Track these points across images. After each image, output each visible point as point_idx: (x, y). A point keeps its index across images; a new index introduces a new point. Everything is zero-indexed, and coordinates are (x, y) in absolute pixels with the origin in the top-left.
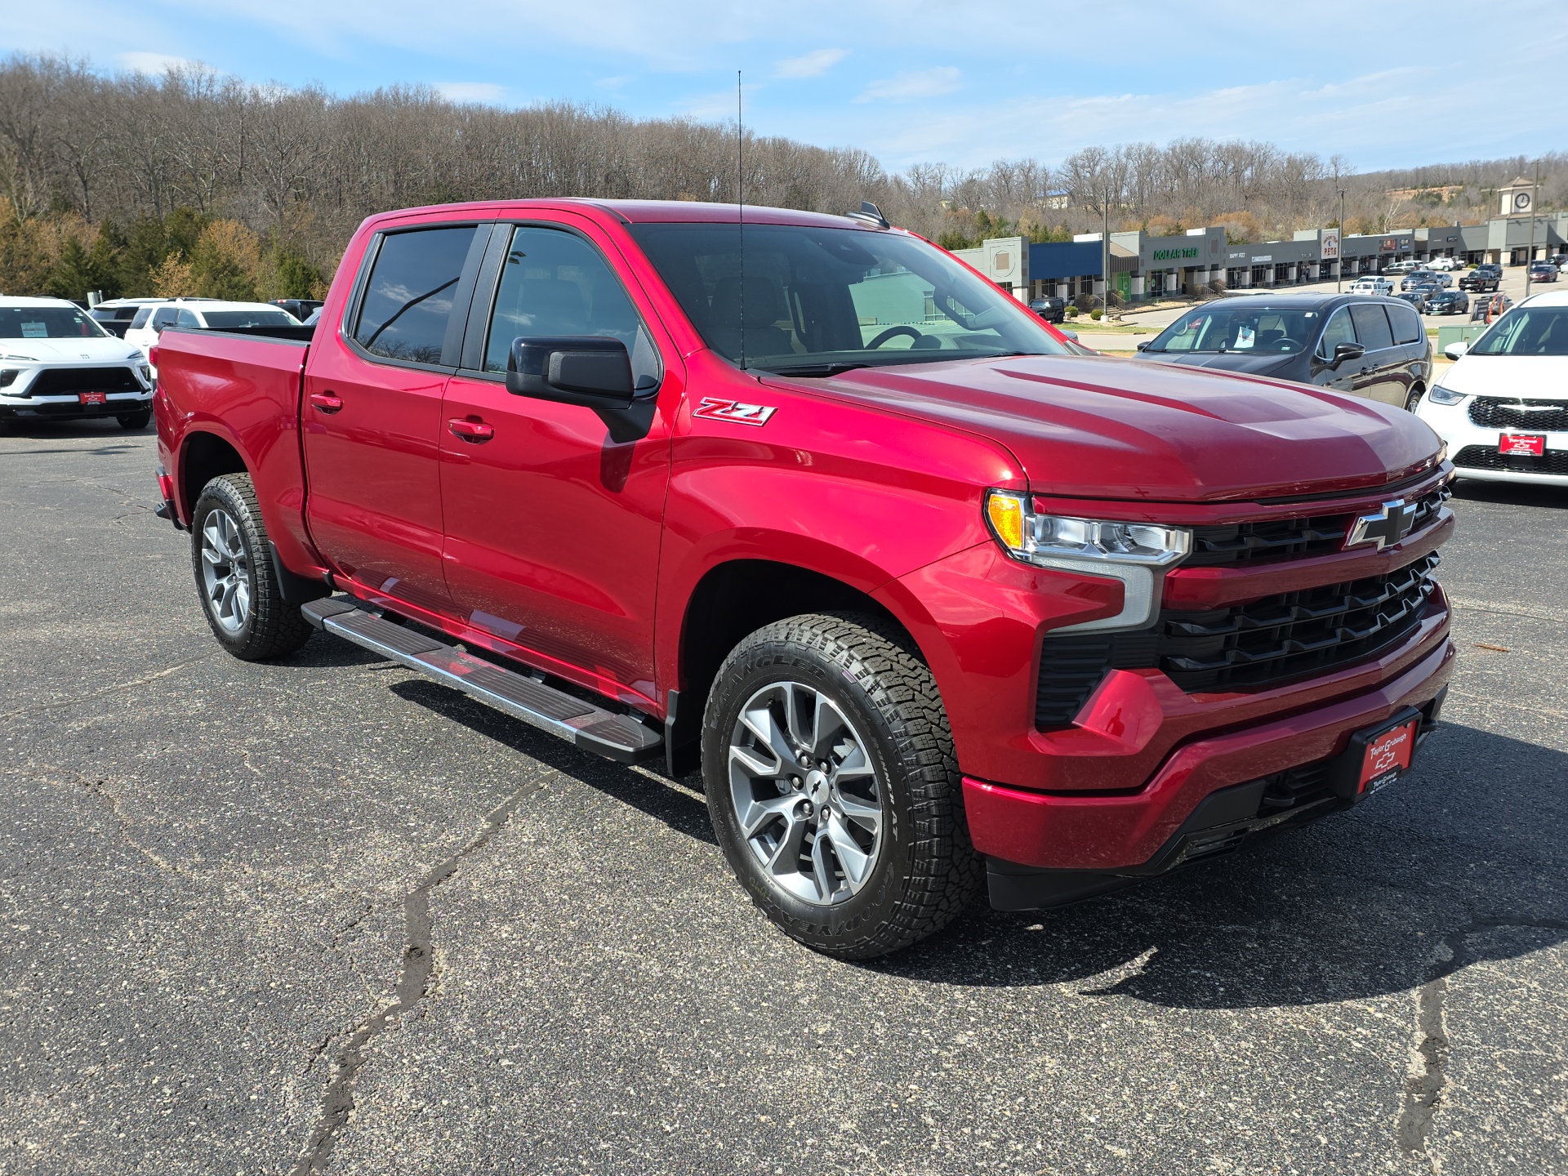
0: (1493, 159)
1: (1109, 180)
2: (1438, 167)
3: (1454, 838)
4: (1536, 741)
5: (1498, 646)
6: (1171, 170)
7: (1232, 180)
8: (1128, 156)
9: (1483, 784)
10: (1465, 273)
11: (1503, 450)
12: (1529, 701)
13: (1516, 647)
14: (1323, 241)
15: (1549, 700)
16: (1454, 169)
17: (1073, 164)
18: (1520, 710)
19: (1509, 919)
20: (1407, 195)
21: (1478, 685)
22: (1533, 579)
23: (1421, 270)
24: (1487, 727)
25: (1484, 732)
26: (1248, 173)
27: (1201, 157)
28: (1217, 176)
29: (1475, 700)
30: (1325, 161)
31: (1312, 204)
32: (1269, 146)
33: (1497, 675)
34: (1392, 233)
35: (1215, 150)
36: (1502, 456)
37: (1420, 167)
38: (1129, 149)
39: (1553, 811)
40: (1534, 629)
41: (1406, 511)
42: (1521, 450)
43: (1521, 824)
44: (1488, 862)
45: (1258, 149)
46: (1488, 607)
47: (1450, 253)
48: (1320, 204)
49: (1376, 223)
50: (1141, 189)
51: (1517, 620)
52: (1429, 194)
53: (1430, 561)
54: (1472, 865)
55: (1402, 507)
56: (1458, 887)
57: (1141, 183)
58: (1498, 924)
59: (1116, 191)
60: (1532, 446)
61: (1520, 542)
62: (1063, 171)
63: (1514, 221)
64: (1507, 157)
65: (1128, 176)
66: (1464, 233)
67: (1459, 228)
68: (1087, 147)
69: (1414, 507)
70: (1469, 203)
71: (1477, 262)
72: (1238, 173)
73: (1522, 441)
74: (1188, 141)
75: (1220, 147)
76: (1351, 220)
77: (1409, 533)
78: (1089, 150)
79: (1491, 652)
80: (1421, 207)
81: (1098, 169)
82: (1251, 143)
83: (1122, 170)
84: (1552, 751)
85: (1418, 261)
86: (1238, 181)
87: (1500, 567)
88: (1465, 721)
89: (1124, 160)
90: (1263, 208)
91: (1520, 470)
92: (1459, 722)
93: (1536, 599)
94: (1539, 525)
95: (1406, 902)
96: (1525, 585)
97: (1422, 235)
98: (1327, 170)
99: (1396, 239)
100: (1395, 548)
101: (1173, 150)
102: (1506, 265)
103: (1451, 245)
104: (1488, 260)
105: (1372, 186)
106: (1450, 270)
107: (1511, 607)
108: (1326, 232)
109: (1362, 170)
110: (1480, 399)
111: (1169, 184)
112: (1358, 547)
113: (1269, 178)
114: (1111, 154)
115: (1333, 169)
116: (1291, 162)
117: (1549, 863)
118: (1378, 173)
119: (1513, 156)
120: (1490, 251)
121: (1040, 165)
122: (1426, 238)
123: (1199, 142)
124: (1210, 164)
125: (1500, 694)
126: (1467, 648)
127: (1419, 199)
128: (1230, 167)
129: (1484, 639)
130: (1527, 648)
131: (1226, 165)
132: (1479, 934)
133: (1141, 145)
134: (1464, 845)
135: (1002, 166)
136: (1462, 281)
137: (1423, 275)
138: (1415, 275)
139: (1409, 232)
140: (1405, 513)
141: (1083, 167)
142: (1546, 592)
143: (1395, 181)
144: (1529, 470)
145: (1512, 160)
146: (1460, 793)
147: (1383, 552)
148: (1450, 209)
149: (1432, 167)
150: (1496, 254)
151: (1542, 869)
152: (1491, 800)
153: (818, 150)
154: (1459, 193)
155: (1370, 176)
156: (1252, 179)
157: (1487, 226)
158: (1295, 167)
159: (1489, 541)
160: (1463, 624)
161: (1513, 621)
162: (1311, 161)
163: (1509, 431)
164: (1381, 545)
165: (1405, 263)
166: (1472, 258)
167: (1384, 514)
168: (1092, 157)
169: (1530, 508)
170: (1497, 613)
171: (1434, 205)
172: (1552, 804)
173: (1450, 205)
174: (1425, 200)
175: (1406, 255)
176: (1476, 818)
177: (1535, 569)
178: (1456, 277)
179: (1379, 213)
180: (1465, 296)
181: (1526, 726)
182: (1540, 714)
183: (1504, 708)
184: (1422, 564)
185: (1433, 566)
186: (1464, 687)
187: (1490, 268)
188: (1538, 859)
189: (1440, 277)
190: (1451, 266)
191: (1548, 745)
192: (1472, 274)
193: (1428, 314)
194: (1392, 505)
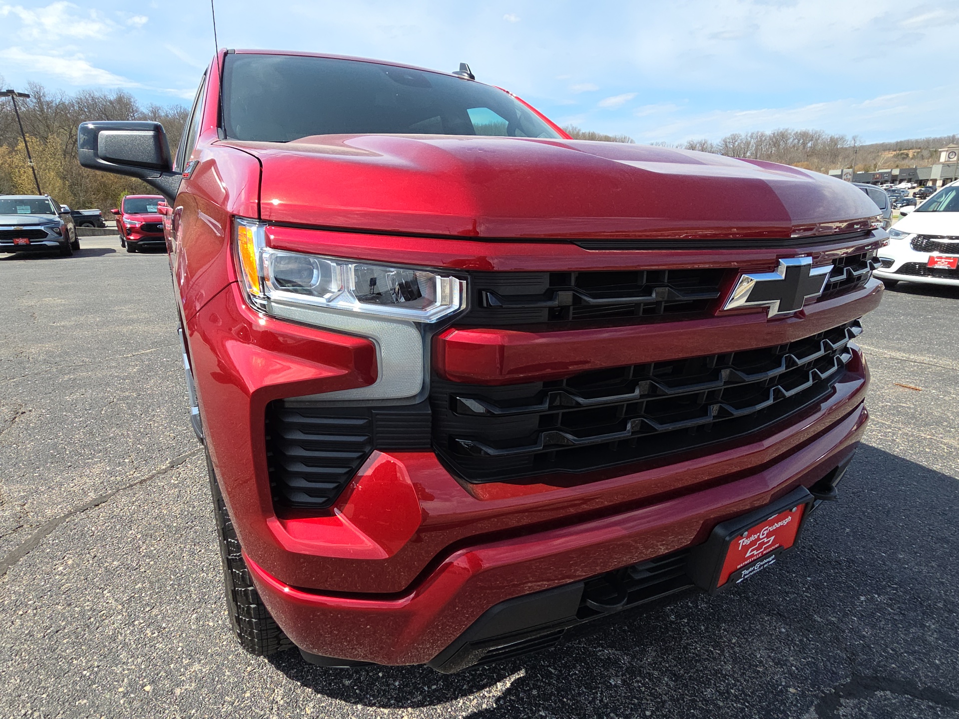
0: (938, 136)
1: (741, 148)
2: (908, 141)
3: (850, 561)
4: (937, 467)
5: (913, 386)
6: (772, 143)
7: (801, 148)
8: (752, 137)
9: (887, 505)
10: (917, 190)
11: (930, 265)
12: (933, 431)
13: (926, 387)
14: (844, 174)
15: (949, 431)
16: (917, 142)
17: (725, 141)
18: (925, 439)
19: (890, 682)
20: (891, 154)
21: (894, 414)
22: (943, 341)
23: (893, 188)
24: (896, 451)
25: (893, 455)
26: (809, 145)
27: (787, 137)
28: (794, 146)
29: (890, 427)
30: (849, 137)
31: (840, 158)
32: (822, 132)
33: (909, 408)
34: (880, 171)
35: (794, 134)
36: (929, 268)
37: (899, 141)
38: (752, 134)
39: (947, 542)
40: (941, 375)
41: (814, 272)
42: (942, 265)
43: (916, 553)
44: (879, 596)
45: (816, 133)
46: (909, 358)
47: (909, 181)
48: (844, 158)
49: (872, 167)
50: (756, 153)
51: (929, 368)
52: (902, 154)
53: (849, 332)
54: (862, 598)
55: (809, 267)
56: (844, 627)
57: (756, 149)
58: (878, 689)
59: (744, 154)
60: (949, 263)
61: (935, 318)
62: (720, 144)
63: (946, 165)
64: (946, 136)
65: (750, 146)
66: (918, 171)
67: (916, 169)
68: (732, 133)
69: (828, 269)
70: (923, 158)
71: (924, 185)
72: (804, 144)
73: (943, 260)
74: (781, 130)
75: (797, 133)
76: (860, 165)
77: (820, 300)
78: (733, 135)
79: (907, 390)
80: (896, 159)
81: (737, 143)
82: (812, 131)
83: (748, 144)
84: (950, 478)
85: (892, 185)
86: (804, 148)
87: (920, 333)
88: (879, 444)
89: (749, 139)
90: (815, 160)
91: (940, 277)
92: (874, 445)
93: (944, 354)
94: (949, 308)
95: (788, 641)
96: (936, 344)
97: (896, 172)
98: (850, 143)
99: (882, 174)
100: (796, 315)
101: (774, 134)
102: (939, 186)
103: (911, 176)
104: (930, 184)
105: (872, 150)
106: (909, 189)
107: (926, 359)
108: (846, 171)
109: (868, 142)
110: (919, 236)
111: (770, 150)
112: (738, 312)
113: (820, 146)
114: (743, 137)
115: (853, 142)
116: (832, 139)
117: (940, 605)
118: (876, 144)
119: (949, 135)
120: (931, 180)
121: (709, 142)
122: (898, 173)
123: (787, 130)
124: (791, 140)
125: (910, 424)
126: (889, 386)
127: (896, 156)
128: (801, 142)
129: (903, 380)
130: (935, 388)
131: (799, 141)
132: (856, 701)
133: (758, 132)
134: (858, 571)
135: (691, 143)
136: (915, 194)
137: (894, 191)
138: (890, 190)
139: (889, 170)
140: (811, 274)
141: (729, 142)
142: (951, 350)
143: (885, 148)
144: (945, 277)
145: (949, 137)
146: (864, 513)
147: (775, 319)
148: (913, 161)
149: (905, 141)
150: (935, 181)
151: (933, 613)
152: (890, 523)
153: (608, 137)
154: (918, 153)
155: (872, 146)
156: (811, 147)
157: (931, 168)
158: (834, 141)
159: (914, 316)
160: (889, 368)
161: (926, 368)
162: (842, 139)
163: (936, 254)
164: (774, 311)
165: (885, 185)
166: (921, 183)
167: (780, 274)
168: (734, 138)
169: (944, 299)
170: (915, 362)
171: (904, 159)
172: (947, 534)
173: (912, 159)
174: (899, 156)
175: (886, 182)
176: (874, 541)
177: (944, 335)
178: (912, 192)
179: (875, 163)
180: (916, 200)
181: (929, 453)
182: (941, 443)
183: (912, 435)
184: (838, 333)
185: (852, 336)
186: (882, 415)
187: (930, 187)
188: (928, 599)
189: (903, 191)
190: (910, 187)
191: (947, 472)
192: (920, 190)
193: (894, 209)
194: (792, 262)
